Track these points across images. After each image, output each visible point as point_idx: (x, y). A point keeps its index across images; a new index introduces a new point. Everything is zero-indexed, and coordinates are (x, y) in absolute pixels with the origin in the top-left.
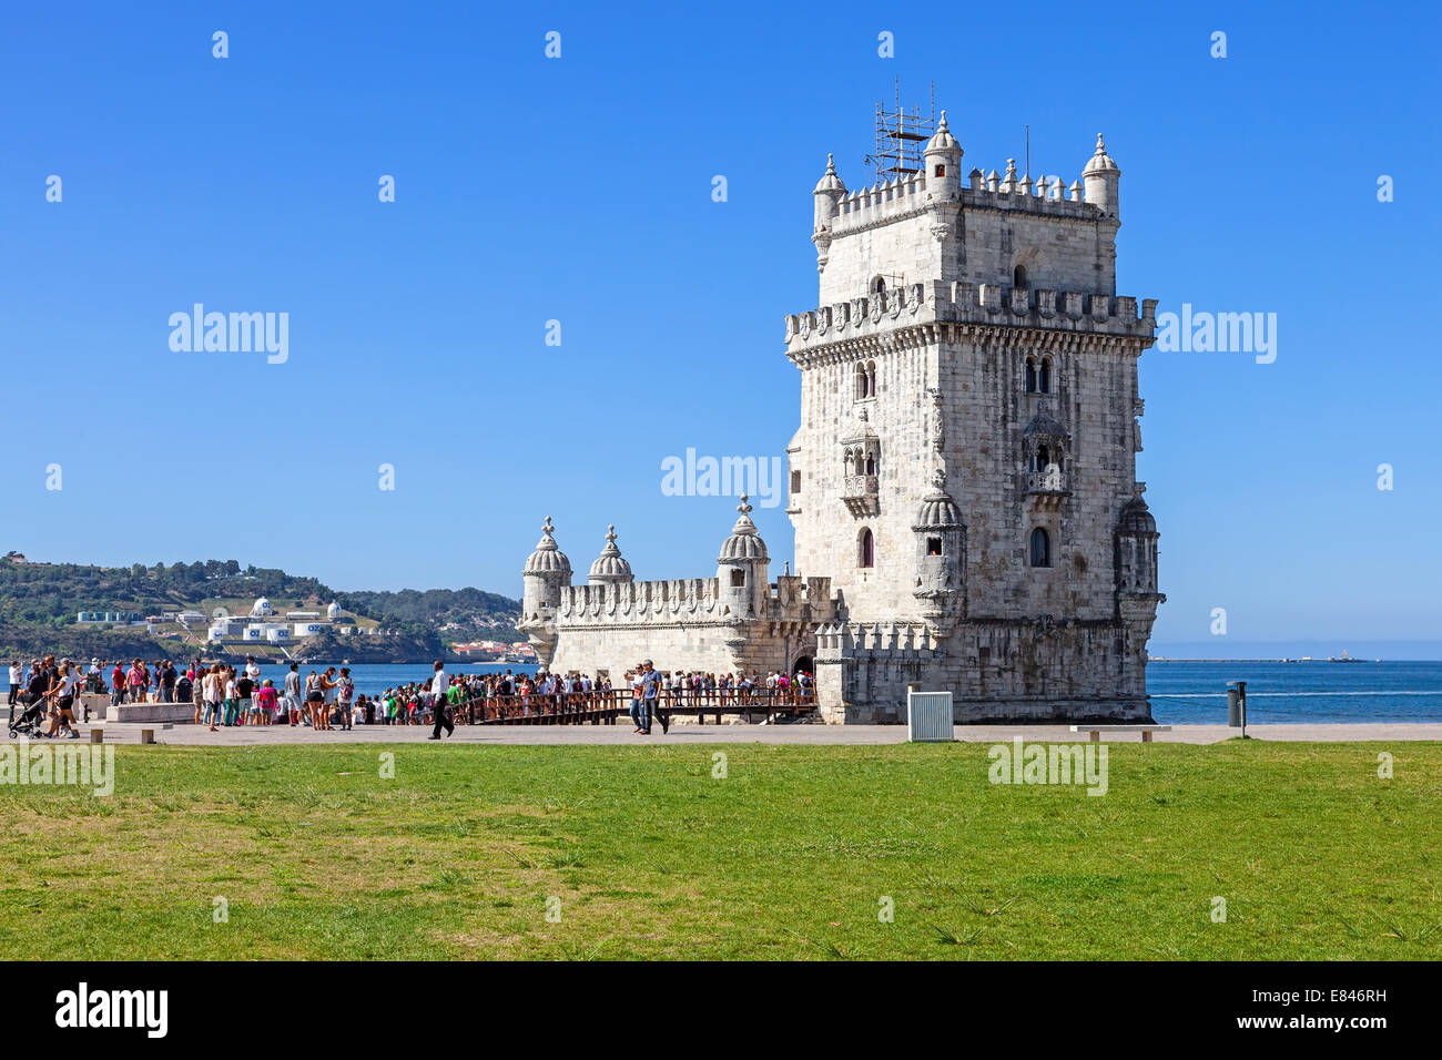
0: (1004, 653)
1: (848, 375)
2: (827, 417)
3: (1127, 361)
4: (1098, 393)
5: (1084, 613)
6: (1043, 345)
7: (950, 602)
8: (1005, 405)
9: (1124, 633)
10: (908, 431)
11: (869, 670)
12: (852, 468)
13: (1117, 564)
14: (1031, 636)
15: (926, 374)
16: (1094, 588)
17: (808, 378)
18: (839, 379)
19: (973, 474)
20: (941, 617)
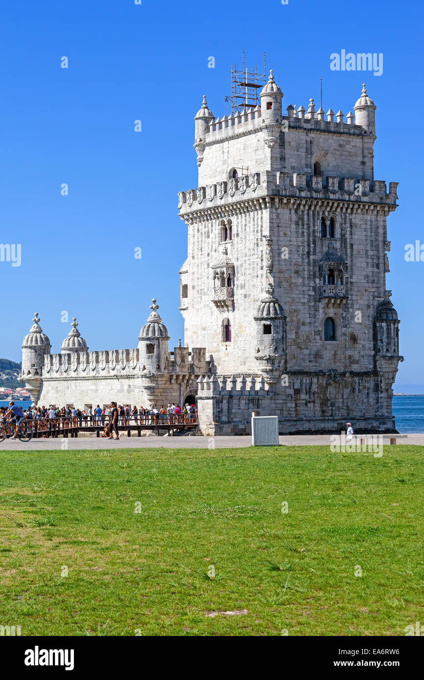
0: (308, 392)
1: (215, 227)
2: (203, 253)
3: (380, 218)
4: (363, 238)
5: (355, 368)
6: (331, 209)
7: (276, 362)
8: (309, 245)
9: (379, 380)
10: (251, 261)
11: (228, 402)
12: (218, 283)
13: (375, 338)
14: (325, 382)
15: (262, 227)
16: (362, 353)
17: (192, 229)
18: (210, 229)
19: (290, 286)
20: (272, 371)
